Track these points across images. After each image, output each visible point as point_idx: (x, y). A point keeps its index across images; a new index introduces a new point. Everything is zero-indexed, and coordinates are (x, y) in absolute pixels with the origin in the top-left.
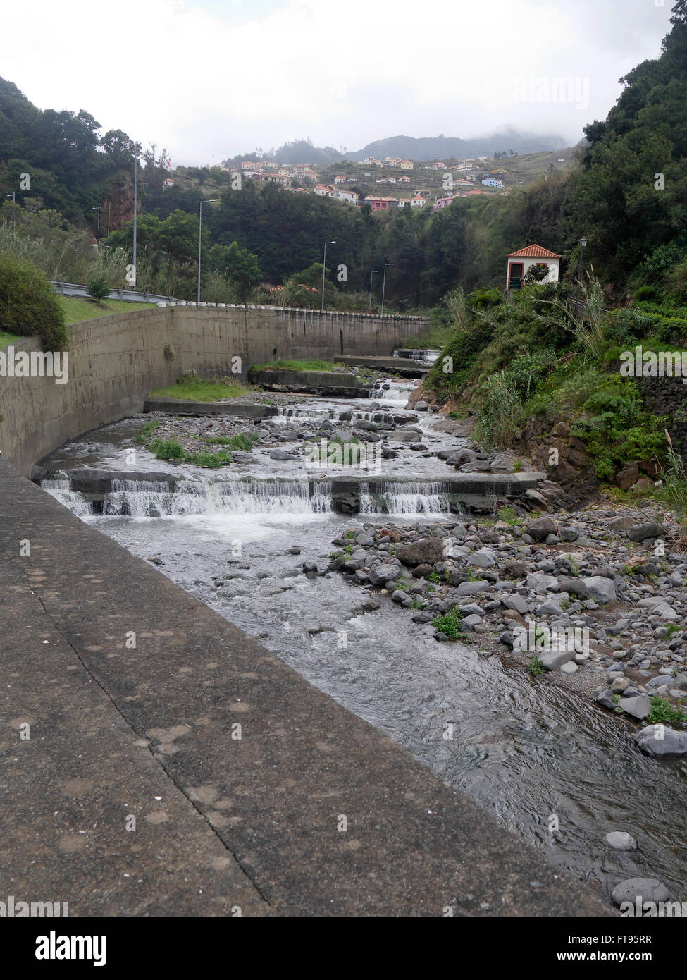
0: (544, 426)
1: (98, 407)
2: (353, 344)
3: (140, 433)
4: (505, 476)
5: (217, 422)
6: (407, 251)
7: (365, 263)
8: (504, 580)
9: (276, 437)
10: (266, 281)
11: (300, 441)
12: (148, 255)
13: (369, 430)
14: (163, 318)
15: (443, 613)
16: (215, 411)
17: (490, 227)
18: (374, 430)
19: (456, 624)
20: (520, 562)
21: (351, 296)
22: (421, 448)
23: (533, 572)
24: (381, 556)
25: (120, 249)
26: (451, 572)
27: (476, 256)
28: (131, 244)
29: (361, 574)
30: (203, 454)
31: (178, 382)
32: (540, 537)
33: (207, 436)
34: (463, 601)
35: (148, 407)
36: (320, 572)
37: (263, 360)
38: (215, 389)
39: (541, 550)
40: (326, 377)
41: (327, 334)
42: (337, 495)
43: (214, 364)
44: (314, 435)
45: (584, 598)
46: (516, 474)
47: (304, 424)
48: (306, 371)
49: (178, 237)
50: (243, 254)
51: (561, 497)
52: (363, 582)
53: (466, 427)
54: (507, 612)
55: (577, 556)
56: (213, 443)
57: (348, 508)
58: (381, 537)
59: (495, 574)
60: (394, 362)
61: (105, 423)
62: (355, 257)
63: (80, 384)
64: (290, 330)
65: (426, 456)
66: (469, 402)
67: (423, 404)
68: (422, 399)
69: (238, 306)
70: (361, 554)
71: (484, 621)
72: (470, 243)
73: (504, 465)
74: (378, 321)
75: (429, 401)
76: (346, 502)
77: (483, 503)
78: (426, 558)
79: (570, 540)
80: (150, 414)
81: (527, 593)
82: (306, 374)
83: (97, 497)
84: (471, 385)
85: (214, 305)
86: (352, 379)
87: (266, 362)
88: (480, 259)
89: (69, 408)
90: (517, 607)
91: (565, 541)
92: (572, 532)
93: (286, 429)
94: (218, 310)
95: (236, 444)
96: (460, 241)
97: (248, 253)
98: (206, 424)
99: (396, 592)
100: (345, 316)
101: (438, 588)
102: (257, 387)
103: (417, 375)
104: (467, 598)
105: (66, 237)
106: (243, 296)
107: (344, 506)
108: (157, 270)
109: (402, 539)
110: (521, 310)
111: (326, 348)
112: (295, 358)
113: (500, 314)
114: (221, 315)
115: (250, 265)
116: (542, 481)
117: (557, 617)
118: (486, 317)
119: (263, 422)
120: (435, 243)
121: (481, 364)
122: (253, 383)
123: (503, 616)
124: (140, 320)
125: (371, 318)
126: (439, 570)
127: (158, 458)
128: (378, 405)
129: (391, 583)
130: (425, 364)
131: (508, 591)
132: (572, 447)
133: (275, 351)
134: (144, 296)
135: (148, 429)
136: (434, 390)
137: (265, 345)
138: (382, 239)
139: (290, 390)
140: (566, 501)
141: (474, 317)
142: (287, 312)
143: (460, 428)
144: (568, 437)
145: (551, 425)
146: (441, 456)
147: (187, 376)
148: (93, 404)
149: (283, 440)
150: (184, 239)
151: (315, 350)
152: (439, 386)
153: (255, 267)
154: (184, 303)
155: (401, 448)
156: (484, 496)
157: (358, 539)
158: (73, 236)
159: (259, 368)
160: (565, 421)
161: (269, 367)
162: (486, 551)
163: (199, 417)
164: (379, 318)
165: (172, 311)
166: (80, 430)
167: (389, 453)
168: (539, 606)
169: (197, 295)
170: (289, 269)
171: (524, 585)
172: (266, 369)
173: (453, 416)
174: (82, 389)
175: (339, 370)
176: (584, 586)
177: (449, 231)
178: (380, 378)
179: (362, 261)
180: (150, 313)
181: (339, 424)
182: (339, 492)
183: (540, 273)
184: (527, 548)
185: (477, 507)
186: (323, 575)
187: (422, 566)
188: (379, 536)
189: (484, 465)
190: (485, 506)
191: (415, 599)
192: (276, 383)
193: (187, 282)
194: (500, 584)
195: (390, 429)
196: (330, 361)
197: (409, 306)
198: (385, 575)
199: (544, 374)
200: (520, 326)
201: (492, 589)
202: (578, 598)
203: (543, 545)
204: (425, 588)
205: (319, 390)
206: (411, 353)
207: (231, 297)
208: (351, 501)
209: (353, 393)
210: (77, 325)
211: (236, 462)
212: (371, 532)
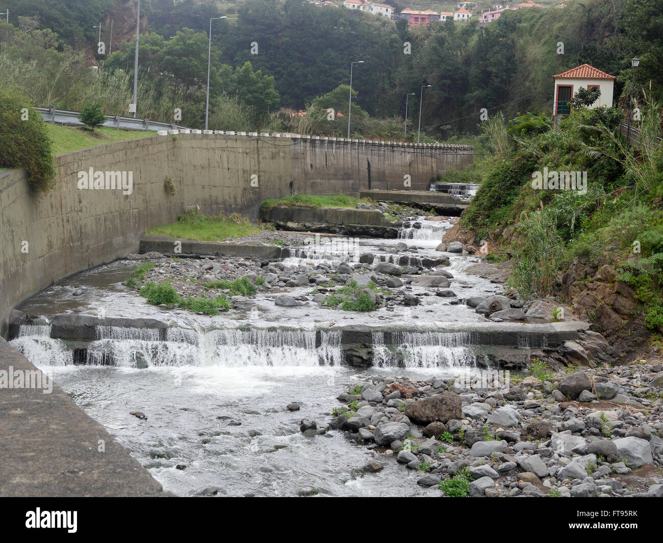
0: (587, 269)
1: (88, 246)
2: (382, 177)
3: (133, 276)
4: (541, 326)
5: (218, 264)
6: (450, 71)
7: (401, 85)
8: (526, 440)
9: (285, 281)
10: (287, 105)
11: (313, 286)
12: (151, 78)
13: (391, 274)
14: (164, 147)
15: (452, 475)
16: (218, 252)
17: (545, 43)
18: (397, 274)
19: (464, 487)
20: (546, 421)
21: (382, 122)
22: (449, 294)
23: (559, 431)
24: (389, 413)
25: (120, 72)
26: (465, 431)
27: (528, 76)
28: (132, 66)
29: (365, 433)
30: (199, 299)
31: (179, 219)
32: (572, 394)
33: (206, 279)
34: (475, 462)
35: (145, 247)
36: (319, 429)
37: (278, 195)
38: (220, 227)
39: (570, 408)
40: (349, 214)
41: (352, 165)
42: (348, 346)
43: (220, 200)
44: (328, 279)
45: (614, 461)
46: (554, 324)
47: (318, 267)
48: (326, 207)
49: (184, 58)
50: (258, 75)
51: (604, 349)
52: (367, 441)
53: (504, 270)
54: (523, 474)
55: (611, 415)
56: (212, 287)
57: (360, 360)
58: (391, 392)
59: (516, 434)
60: (429, 197)
61: (94, 265)
62: (389, 78)
63: (68, 221)
64: (309, 161)
65: (453, 303)
66: (509, 243)
67: (457, 245)
68: (457, 240)
69: (250, 134)
70: (366, 410)
71: (497, 485)
72: (521, 62)
73: (541, 313)
74: (412, 150)
75: (465, 242)
76: (357, 354)
77: (514, 356)
78: (439, 415)
79: (607, 397)
80: (146, 255)
81: (550, 455)
82: (326, 211)
83: (79, 345)
84: (512, 224)
85: (222, 132)
86: (378, 216)
87: (281, 197)
88: (533, 80)
89: (55, 247)
90: (535, 469)
91: (601, 398)
92: (609, 388)
93: (297, 273)
94: (227, 138)
95: (237, 289)
96: (510, 59)
97: (263, 75)
98: (206, 266)
99: (401, 452)
100: (373, 145)
101: (450, 448)
102: (269, 225)
103: (456, 213)
104: (481, 460)
105: (62, 59)
106: (257, 122)
107: (355, 359)
108: (160, 94)
109: (415, 394)
110: (568, 139)
111: (351, 181)
112: (314, 193)
113: (544, 142)
114: (230, 144)
115: (265, 88)
116: (583, 331)
117: (580, 481)
118: (529, 146)
119: (271, 265)
120: (481, 62)
121: (523, 199)
122: (264, 221)
123: (519, 479)
124: (138, 149)
125: (403, 146)
126: (452, 428)
127: (149, 302)
128: (405, 245)
129: (397, 443)
130: (466, 200)
131: (528, 453)
132: (618, 293)
133: (291, 184)
134: (144, 123)
135: (141, 271)
136: (471, 229)
137: (280, 178)
138: (421, 58)
139: (307, 229)
140: (611, 355)
141: (516, 147)
142: (305, 140)
143: (496, 272)
144: (613, 282)
145: (595, 268)
146: (471, 304)
147: (189, 212)
148: (82, 243)
149: (293, 285)
150: (191, 61)
151: (339, 183)
152: (477, 225)
153: (272, 90)
154: (187, 131)
155: (426, 295)
156: (516, 348)
157: (364, 394)
158: (69, 58)
159: (273, 203)
160: (611, 264)
161: (284, 203)
162: (509, 409)
163: (200, 258)
164: (413, 147)
165: (174, 140)
166: (66, 272)
167: (410, 300)
168: (561, 469)
169: (204, 122)
170: (313, 92)
171: (548, 446)
172: (280, 205)
173: (490, 259)
174: (70, 227)
175: (365, 206)
176: (614, 447)
177: (497, 48)
178: (412, 215)
179: (397, 82)
180: (149, 142)
181: (358, 267)
182: (350, 343)
183: (590, 97)
184: (556, 406)
185: (507, 361)
186: (323, 433)
187: (433, 424)
188: (388, 391)
189: (518, 313)
190: (516, 360)
191: (423, 460)
192: (292, 221)
193: (194, 108)
194: (520, 444)
195: (417, 273)
196: (355, 196)
197: (452, 133)
198: (391, 433)
199: (591, 210)
200: (567, 157)
201: (510, 450)
202: (606, 461)
203: (575, 402)
204: (435, 448)
205: (340, 228)
206: (451, 187)
207: (243, 124)
208: (363, 353)
209: (379, 233)
210: (66, 156)
211: (235, 308)
212: (380, 386)
